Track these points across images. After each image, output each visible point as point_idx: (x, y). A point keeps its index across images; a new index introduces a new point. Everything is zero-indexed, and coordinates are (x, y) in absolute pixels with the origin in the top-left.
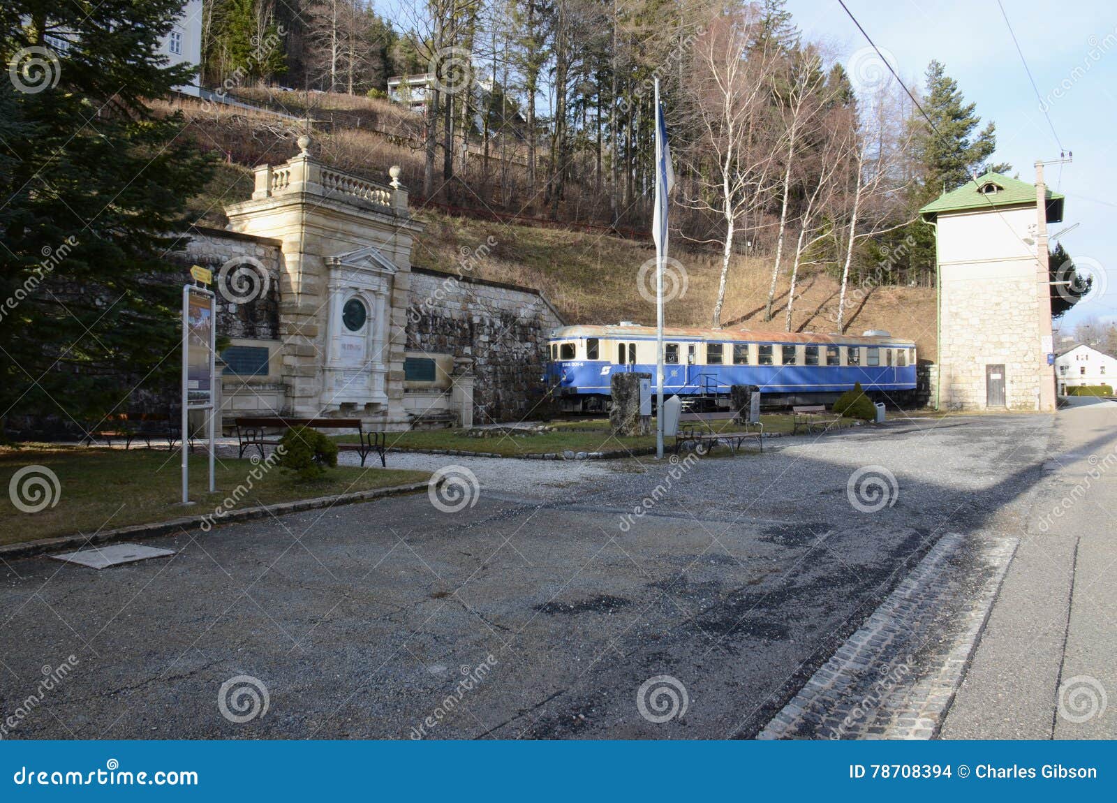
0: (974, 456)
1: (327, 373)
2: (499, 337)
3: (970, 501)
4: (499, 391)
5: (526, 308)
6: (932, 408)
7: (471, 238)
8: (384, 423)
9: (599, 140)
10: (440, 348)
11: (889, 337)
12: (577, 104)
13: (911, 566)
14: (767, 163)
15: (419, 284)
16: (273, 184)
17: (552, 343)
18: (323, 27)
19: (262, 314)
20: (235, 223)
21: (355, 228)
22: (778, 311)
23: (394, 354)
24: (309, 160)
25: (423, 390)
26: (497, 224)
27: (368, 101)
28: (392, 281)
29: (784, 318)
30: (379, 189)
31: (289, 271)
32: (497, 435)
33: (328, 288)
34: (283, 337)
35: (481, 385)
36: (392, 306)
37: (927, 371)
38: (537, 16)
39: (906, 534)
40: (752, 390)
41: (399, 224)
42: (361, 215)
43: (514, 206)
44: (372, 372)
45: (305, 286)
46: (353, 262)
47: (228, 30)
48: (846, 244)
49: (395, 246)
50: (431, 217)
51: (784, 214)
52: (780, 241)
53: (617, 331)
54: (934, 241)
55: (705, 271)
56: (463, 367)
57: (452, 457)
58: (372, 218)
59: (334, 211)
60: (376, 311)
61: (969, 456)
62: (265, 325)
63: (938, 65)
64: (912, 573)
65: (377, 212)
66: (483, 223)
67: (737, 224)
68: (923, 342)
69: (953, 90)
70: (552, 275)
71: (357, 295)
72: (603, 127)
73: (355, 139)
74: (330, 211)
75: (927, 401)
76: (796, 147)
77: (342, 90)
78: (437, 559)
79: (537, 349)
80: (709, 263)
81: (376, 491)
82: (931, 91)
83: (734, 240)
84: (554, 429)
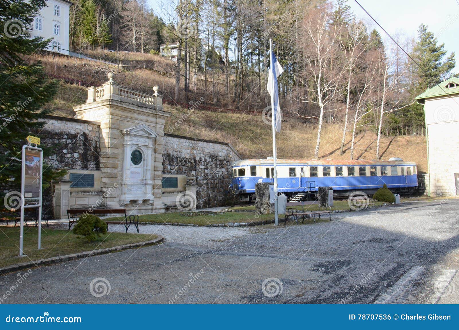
0: (441, 222)
1: (123, 186)
2: (209, 166)
3: (433, 247)
4: (210, 192)
5: (221, 152)
6: (427, 196)
7: (197, 119)
8: (152, 209)
9: (259, 71)
10: (180, 172)
11: (402, 161)
12: (248, 54)
13: (389, 286)
14: (338, 79)
15: (169, 142)
16: (97, 96)
17: (234, 169)
18: (129, 21)
19: (91, 158)
20: (79, 114)
21: (136, 116)
22: (346, 150)
23: (157, 175)
24: (113, 84)
25: (172, 193)
26: (210, 112)
27: (150, 56)
28: (155, 141)
29: (349, 153)
30: (148, 97)
31: (104, 137)
32: (200, 215)
33: (123, 145)
34: (101, 169)
35: (201, 189)
36: (155, 153)
37: (423, 177)
38: (228, 13)
39: (391, 267)
40: (329, 189)
41: (158, 113)
42: (139, 109)
43: (218, 104)
44: (146, 184)
45: (112, 144)
46: (135, 132)
47: (83, 23)
48: (379, 116)
49: (156, 124)
50: (178, 110)
51: (348, 103)
52: (347, 116)
53: (265, 162)
54: (424, 113)
55: (311, 132)
56: (191, 181)
57: (175, 226)
58: (144, 111)
59: (125, 108)
60: (147, 156)
61: (439, 222)
62: (92, 163)
63: (424, 26)
64: (388, 290)
65: (147, 108)
66: (203, 112)
67: (325, 108)
68: (421, 163)
69: (432, 38)
70: (236, 136)
71: (137, 148)
72: (261, 65)
73: (142, 74)
74: (124, 108)
75: (424, 192)
76: (353, 70)
77: (138, 51)
78: (139, 284)
79: (228, 171)
80: (312, 128)
81: (124, 246)
82: (421, 39)
83: (324, 116)
84: (233, 211)
